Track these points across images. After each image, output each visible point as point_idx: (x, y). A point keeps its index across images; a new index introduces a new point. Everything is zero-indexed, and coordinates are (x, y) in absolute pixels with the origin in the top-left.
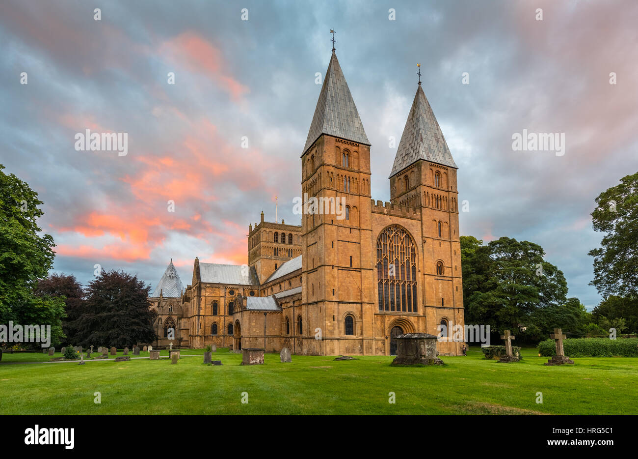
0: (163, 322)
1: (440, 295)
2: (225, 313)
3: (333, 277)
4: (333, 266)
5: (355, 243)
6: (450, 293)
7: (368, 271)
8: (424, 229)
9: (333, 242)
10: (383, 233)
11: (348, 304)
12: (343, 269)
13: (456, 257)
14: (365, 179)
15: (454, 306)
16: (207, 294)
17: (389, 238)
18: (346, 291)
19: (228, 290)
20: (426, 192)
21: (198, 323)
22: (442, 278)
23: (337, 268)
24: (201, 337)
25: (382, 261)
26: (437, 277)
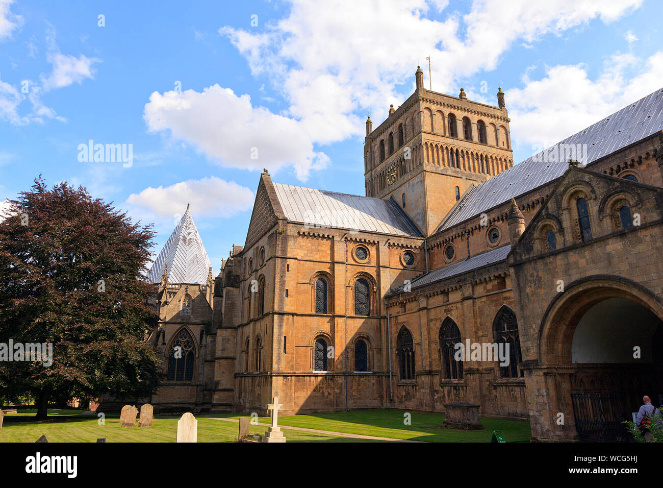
0: (166, 341)
2: (347, 309)
16: (300, 254)
19: (352, 246)
21: (280, 335)
24: (285, 376)
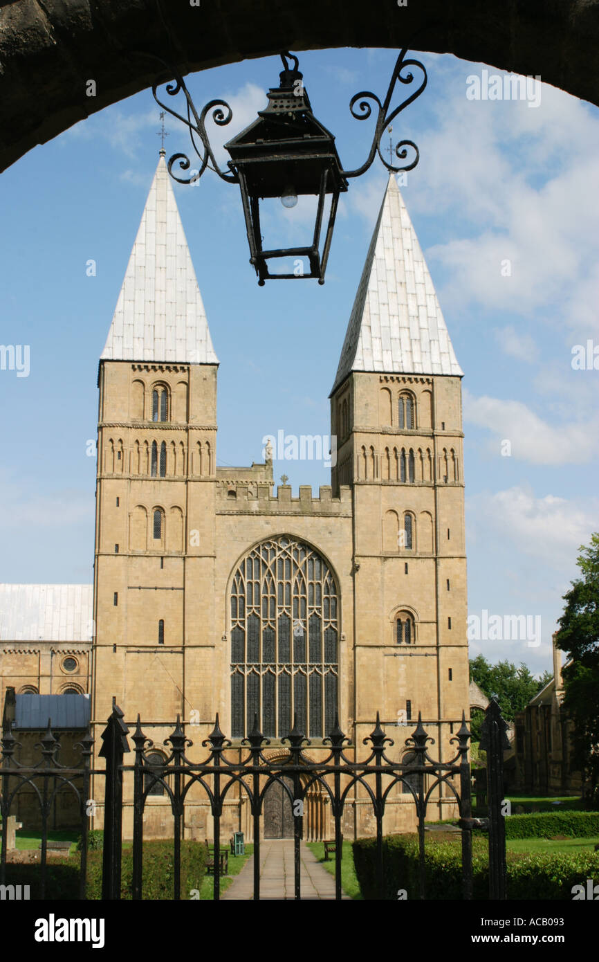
1: (403, 693)
3: (116, 670)
4: (115, 645)
5: (173, 589)
6: (431, 685)
7: (203, 650)
8: (358, 537)
9: (116, 594)
10: (250, 558)
11: (151, 728)
12: (141, 649)
13: (450, 596)
14: (203, 443)
15: (439, 718)
17: (265, 566)
18: (147, 699)
19: (60, 658)
20: (368, 448)
22: (408, 651)
23: (124, 650)
25: (243, 623)
26: (393, 650)
